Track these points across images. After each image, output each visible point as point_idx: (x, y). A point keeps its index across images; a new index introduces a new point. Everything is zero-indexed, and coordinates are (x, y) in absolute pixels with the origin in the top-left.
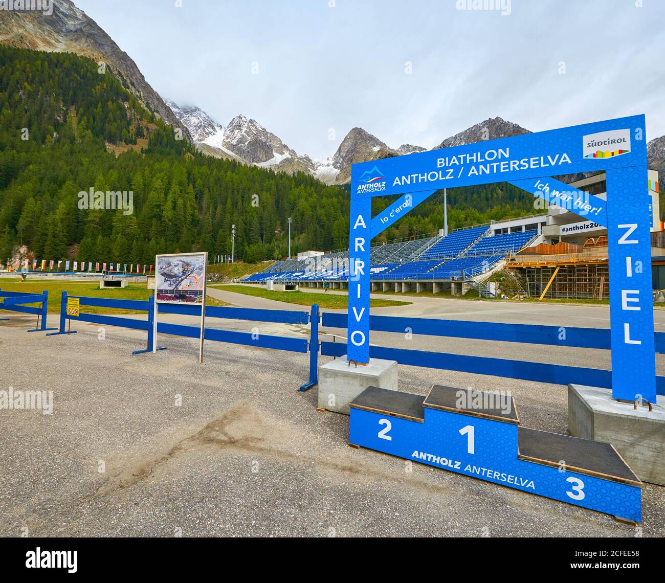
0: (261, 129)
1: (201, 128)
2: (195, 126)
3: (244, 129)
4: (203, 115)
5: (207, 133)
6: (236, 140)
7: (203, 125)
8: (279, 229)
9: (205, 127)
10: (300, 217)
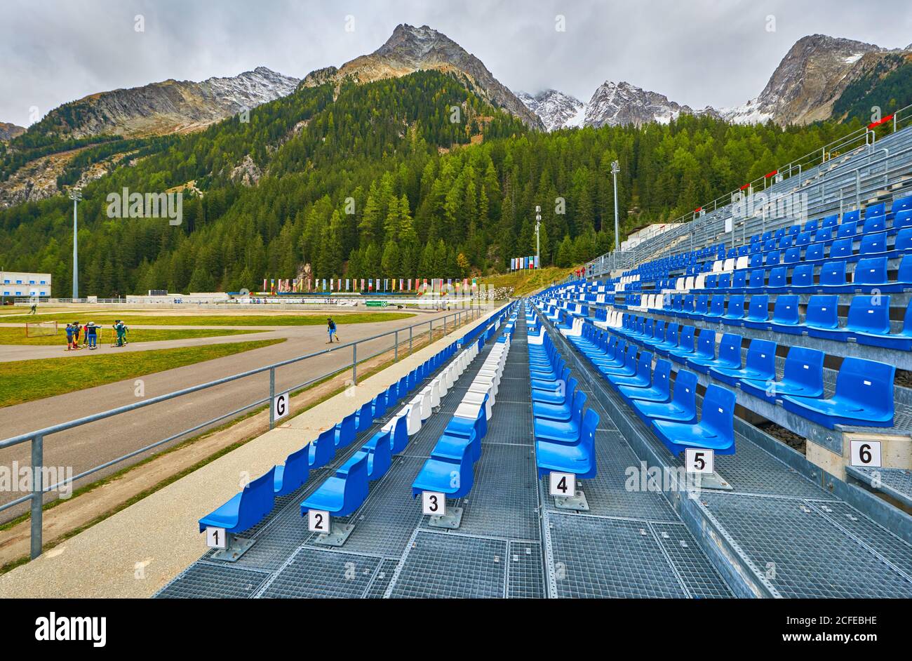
0: (635, 91)
1: (558, 114)
2: (551, 113)
3: (611, 98)
4: (560, 97)
5: (564, 118)
6: (601, 116)
7: (559, 108)
8: (636, 208)
9: (562, 110)
10: (673, 180)
